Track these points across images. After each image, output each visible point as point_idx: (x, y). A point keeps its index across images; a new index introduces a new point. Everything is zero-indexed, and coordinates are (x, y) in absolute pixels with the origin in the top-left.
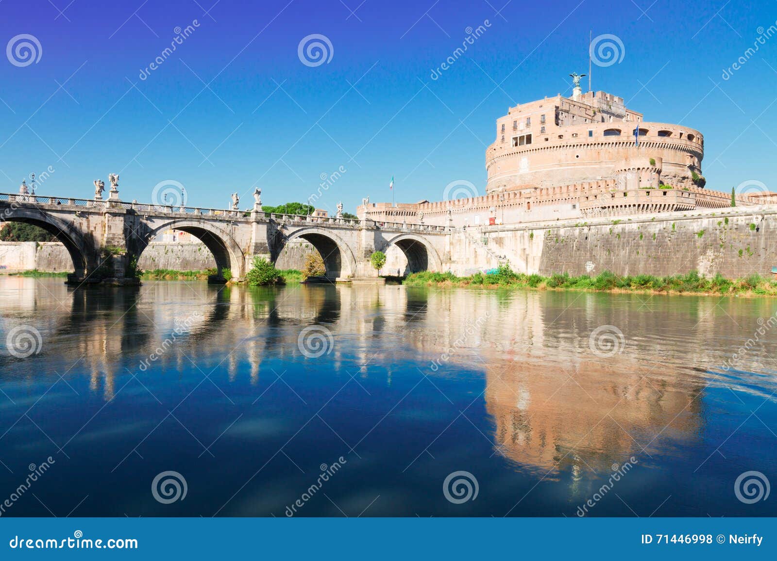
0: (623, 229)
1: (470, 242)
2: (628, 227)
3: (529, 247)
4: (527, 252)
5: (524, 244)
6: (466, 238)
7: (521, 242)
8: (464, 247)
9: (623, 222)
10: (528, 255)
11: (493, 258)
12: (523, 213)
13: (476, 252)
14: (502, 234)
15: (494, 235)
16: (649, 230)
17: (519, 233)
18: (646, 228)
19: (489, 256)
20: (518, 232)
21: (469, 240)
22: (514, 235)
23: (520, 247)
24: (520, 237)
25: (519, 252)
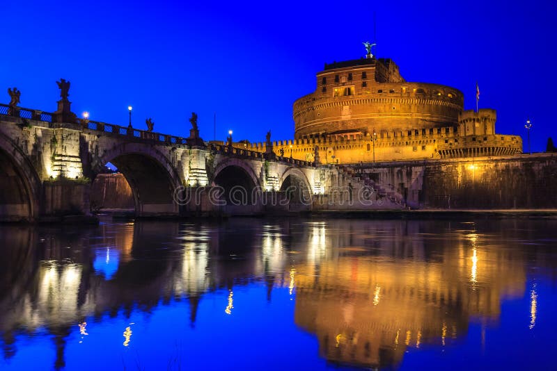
1: (344, 178)
3: (408, 182)
4: (406, 186)
5: (402, 179)
6: (339, 173)
7: (398, 178)
8: (337, 182)
10: (406, 189)
12: (362, 154)
15: (368, 171)
21: (343, 175)
24: (398, 173)
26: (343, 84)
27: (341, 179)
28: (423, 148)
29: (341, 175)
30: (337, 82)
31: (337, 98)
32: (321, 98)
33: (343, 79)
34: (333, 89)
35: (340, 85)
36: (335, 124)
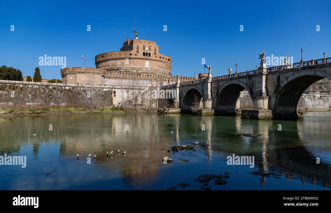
26: (147, 51)
30: (144, 49)
31: (144, 56)
32: (136, 55)
33: (147, 49)
34: (142, 52)
35: (145, 51)
36: (142, 68)
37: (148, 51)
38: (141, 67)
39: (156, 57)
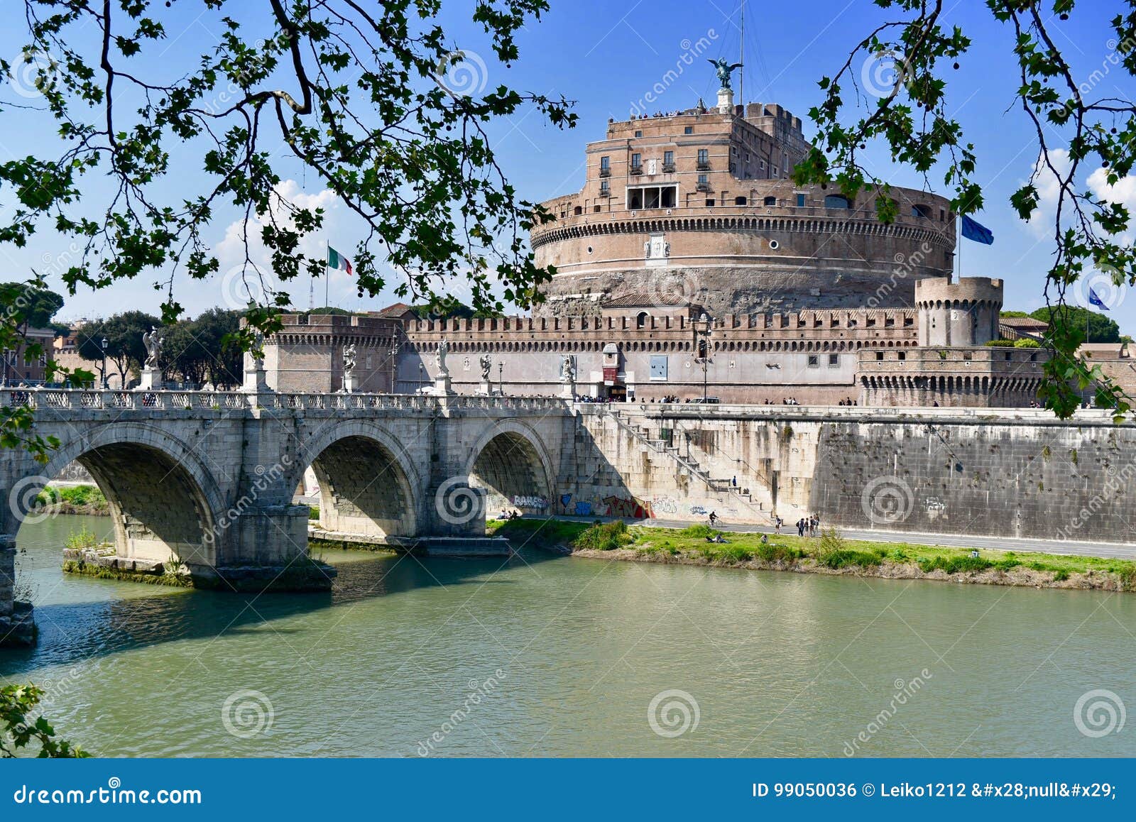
0: (1006, 436)
1: (631, 440)
2: (1014, 432)
3: (781, 456)
4: (776, 467)
5: (767, 449)
6: (620, 427)
7: (759, 445)
8: (615, 448)
9: (1004, 421)
10: (777, 474)
11: (694, 478)
12: (688, 365)
13: (648, 461)
14: (708, 425)
15: (689, 425)
16: (1062, 441)
17: (754, 426)
18: (1054, 436)
19: (684, 472)
20: (753, 423)
21: (629, 433)
22: (741, 429)
23: (756, 455)
24: (758, 434)
25: (755, 466)
26: (652, 177)
27: (624, 442)
28: (833, 360)
29: (625, 432)
30: (636, 171)
31: (634, 212)
32: (598, 209)
33: (652, 166)
34: (627, 189)
35: (644, 180)
36: (628, 276)
37: (657, 180)
38: (624, 272)
39: (710, 203)
